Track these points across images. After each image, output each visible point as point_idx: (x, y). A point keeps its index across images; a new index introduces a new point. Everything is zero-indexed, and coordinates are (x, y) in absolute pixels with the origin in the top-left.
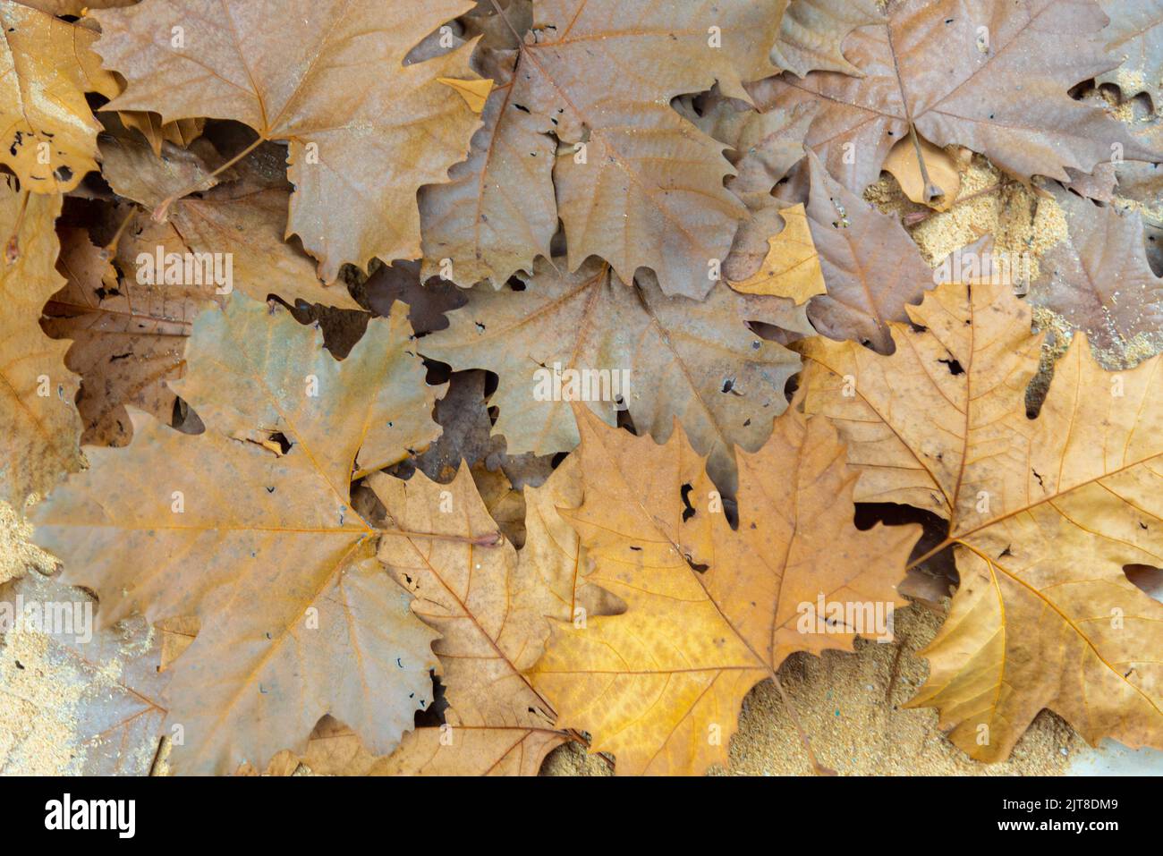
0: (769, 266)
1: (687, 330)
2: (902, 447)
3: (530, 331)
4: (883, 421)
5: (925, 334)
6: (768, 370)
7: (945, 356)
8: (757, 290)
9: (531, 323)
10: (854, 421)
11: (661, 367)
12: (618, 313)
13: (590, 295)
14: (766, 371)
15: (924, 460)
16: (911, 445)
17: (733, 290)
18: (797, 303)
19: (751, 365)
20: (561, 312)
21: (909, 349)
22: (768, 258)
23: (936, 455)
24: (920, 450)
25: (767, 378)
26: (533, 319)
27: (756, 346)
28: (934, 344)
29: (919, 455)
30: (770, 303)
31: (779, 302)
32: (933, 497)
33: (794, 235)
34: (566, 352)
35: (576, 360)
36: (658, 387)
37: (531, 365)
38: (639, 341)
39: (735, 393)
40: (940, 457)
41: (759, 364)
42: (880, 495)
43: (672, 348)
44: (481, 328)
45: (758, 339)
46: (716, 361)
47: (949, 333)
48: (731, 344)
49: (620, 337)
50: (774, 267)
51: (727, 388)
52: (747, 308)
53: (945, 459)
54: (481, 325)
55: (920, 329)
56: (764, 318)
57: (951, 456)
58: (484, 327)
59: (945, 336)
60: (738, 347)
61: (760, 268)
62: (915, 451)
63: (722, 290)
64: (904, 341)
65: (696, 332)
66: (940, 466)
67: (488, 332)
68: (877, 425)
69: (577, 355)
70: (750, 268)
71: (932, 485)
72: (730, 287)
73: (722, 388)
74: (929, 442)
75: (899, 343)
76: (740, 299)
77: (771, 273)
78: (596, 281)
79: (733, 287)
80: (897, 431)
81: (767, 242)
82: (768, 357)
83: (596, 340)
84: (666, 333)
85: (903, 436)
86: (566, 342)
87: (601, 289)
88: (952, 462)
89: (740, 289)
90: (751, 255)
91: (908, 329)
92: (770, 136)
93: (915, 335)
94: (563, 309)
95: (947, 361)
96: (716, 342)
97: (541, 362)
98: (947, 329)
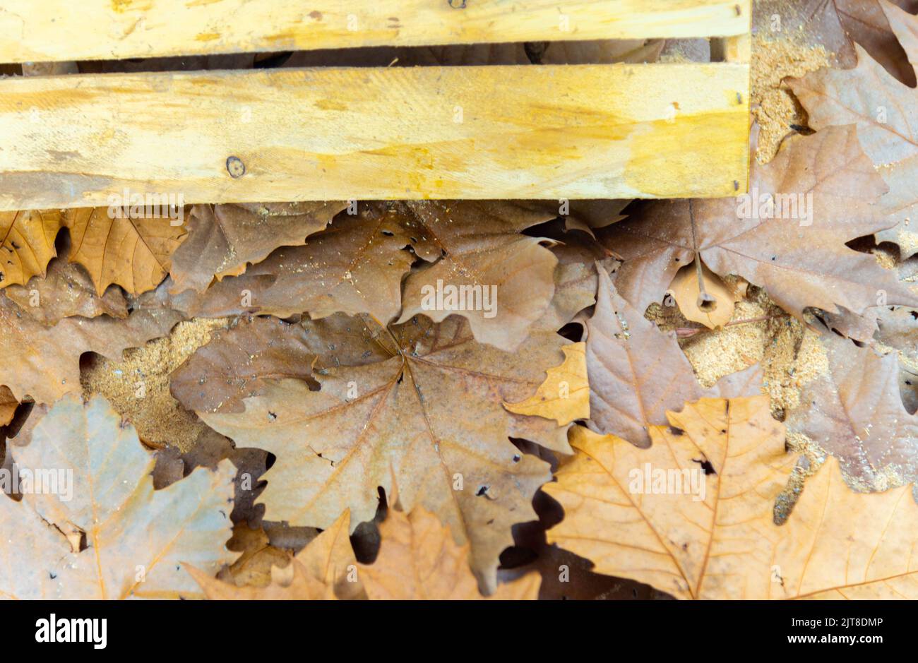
0: (543, 392)
1: (457, 440)
2: (648, 531)
3: (315, 425)
4: (633, 505)
5: (682, 437)
6: (521, 480)
7: (699, 457)
8: (527, 412)
9: (319, 419)
10: (605, 502)
11: (426, 469)
12: (398, 419)
13: (377, 402)
14: (519, 481)
15: (669, 547)
16: (659, 530)
17: (507, 411)
18: (560, 424)
19: (507, 475)
20: (347, 414)
21: (665, 447)
22: (542, 386)
23: (681, 544)
24: (666, 537)
25: (519, 487)
26: (321, 416)
27: (516, 459)
28: (690, 445)
29: (665, 541)
30: (537, 424)
31: (544, 423)
32: (675, 582)
33: (571, 368)
34: (344, 448)
35: (351, 456)
36: (419, 486)
37: (309, 453)
38: (410, 444)
39: (487, 497)
40: (685, 546)
41: (515, 475)
42: (624, 571)
43: (440, 453)
44: (273, 417)
45: (518, 453)
46: (477, 469)
47: (704, 439)
48: (495, 456)
49: (395, 440)
50: (548, 394)
51: (482, 492)
52: (515, 427)
53: (690, 549)
54: (273, 415)
55: (678, 432)
56: (529, 437)
57: (697, 546)
58: (275, 416)
59: (701, 441)
60: (501, 460)
61: (534, 394)
62: (662, 536)
63: (496, 410)
64: (661, 439)
65: (466, 443)
66: (684, 556)
67: (278, 421)
68: (627, 509)
69: (354, 452)
70: (526, 393)
71: (675, 571)
72: (503, 407)
73: (477, 492)
74: (676, 531)
75: (656, 440)
76: (510, 418)
77: (544, 399)
78: (385, 389)
79: (507, 408)
80: (646, 516)
81: (546, 373)
82: (524, 468)
83: (374, 441)
84: (438, 442)
85: (652, 521)
86: (347, 439)
87: (387, 397)
88: (696, 553)
89: (513, 410)
90: (529, 383)
91: (666, 431)
92: (566, 283)
93: (673, 436)
94: (350, 410)
95: (700, 462)
96: (482, 453)
97: (318, 453)
98: (703, 435)
